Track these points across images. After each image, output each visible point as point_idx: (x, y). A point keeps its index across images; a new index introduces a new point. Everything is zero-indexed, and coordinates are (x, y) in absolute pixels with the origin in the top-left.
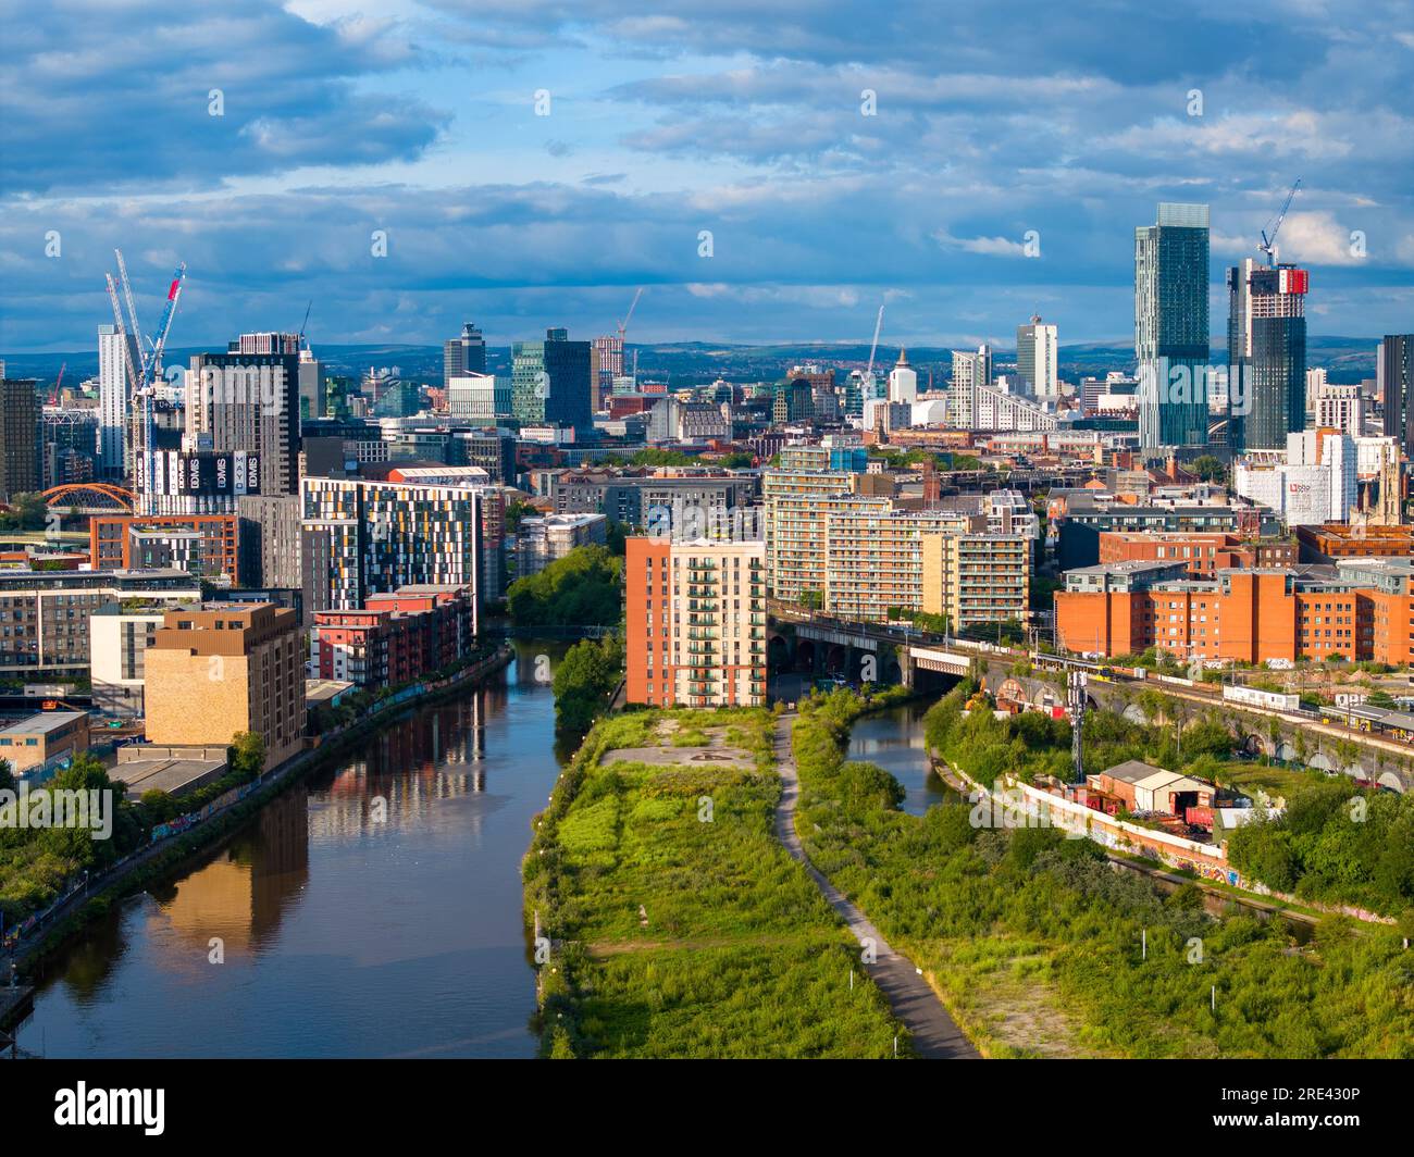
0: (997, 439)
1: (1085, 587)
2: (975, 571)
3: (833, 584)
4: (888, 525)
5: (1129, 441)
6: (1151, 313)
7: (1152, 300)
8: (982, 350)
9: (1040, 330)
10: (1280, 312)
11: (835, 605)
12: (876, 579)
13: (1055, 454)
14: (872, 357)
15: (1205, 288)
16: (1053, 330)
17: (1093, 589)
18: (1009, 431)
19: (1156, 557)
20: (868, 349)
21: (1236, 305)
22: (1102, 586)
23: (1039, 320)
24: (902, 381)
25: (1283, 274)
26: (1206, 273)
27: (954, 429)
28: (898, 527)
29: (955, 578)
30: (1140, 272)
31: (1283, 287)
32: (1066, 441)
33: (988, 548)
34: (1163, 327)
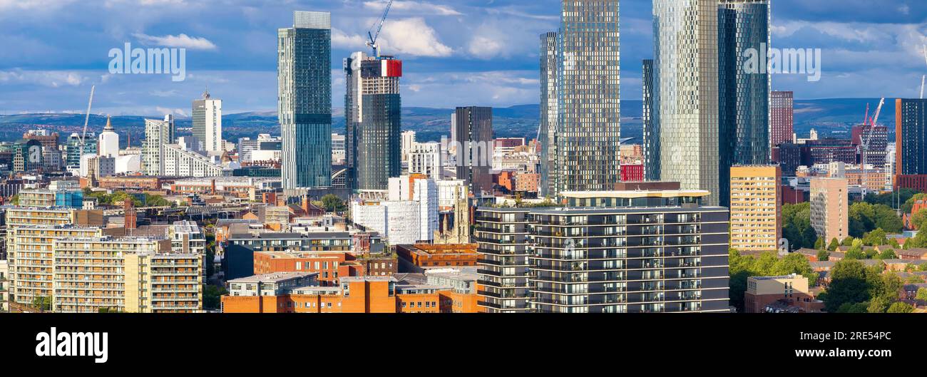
0: (177, 183)
1: (244, 292)
2: (163, 281)
3: (58, 291)
4: (99, 248)
5: (274, 184)
6: (289, 91)
7: (290, 82)
8: (167, 118)
9: (209, 103)
10: (382, 90)
11: (60, 307)
12: (90, 288)
13: (220, 194)
14: (86, 124)
15: (328, 73)
16: (218, 103)
17: (249, 293)
18: (186, 178)
19: (295, 270)
20: (82, 118)
21: (350, 85)
22: (256, 291)
23: (208, 96)
24: (108, 141)
25: (384, 63)
26: (328, 62)
27: (147, 176)
28: (106, 249)
29: (148, 286)
30: (282, 61)
31: (384, 72)
32: (228, 184)
33: (173, 264)
34: (298, 100)
